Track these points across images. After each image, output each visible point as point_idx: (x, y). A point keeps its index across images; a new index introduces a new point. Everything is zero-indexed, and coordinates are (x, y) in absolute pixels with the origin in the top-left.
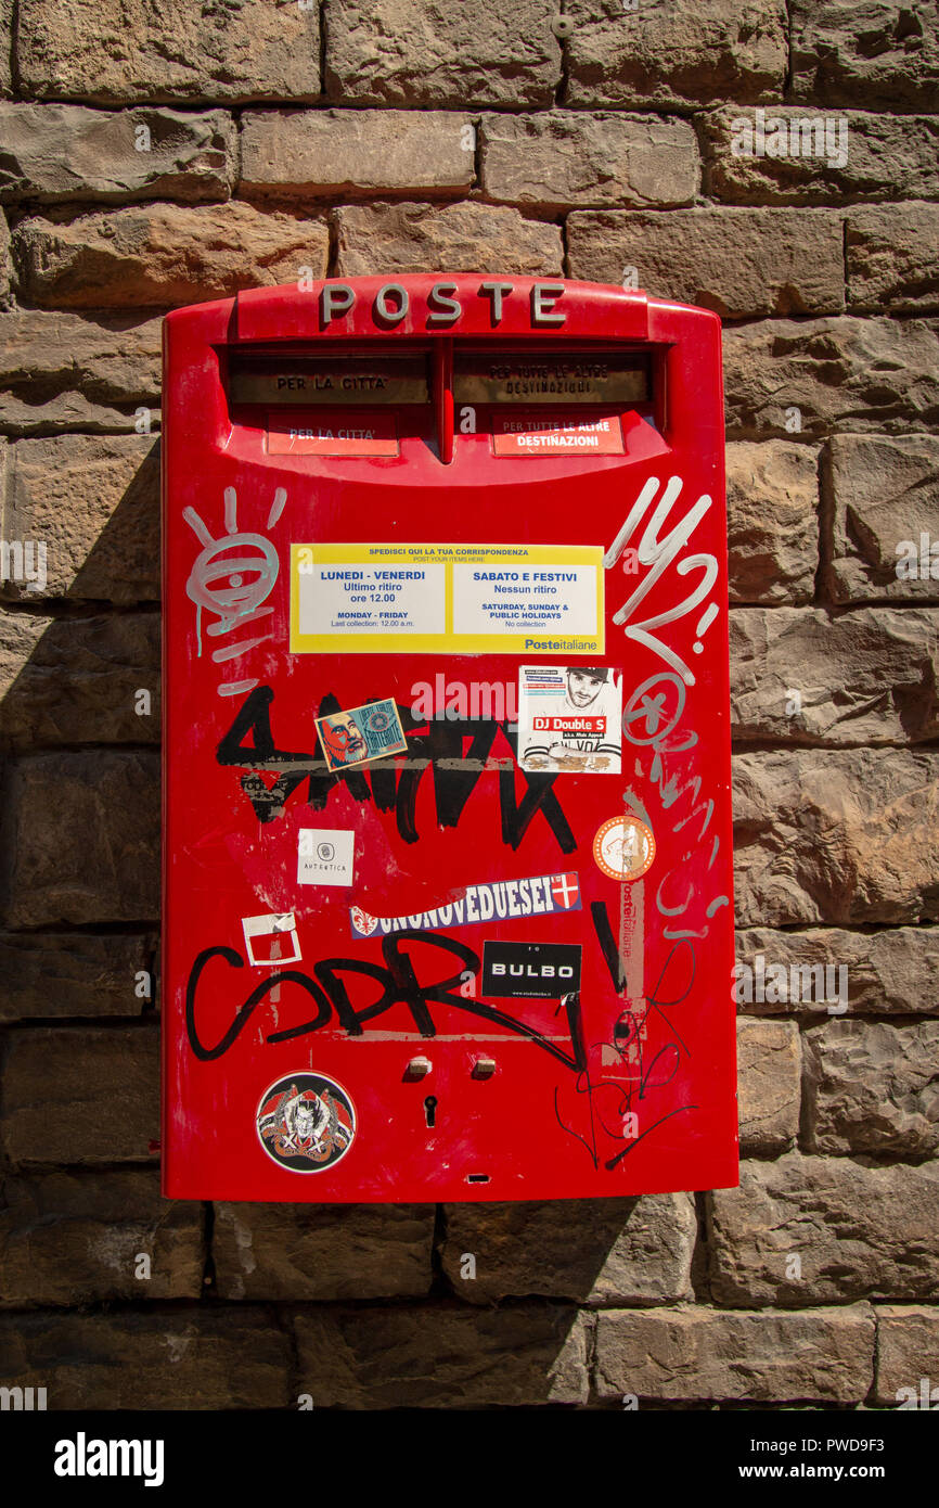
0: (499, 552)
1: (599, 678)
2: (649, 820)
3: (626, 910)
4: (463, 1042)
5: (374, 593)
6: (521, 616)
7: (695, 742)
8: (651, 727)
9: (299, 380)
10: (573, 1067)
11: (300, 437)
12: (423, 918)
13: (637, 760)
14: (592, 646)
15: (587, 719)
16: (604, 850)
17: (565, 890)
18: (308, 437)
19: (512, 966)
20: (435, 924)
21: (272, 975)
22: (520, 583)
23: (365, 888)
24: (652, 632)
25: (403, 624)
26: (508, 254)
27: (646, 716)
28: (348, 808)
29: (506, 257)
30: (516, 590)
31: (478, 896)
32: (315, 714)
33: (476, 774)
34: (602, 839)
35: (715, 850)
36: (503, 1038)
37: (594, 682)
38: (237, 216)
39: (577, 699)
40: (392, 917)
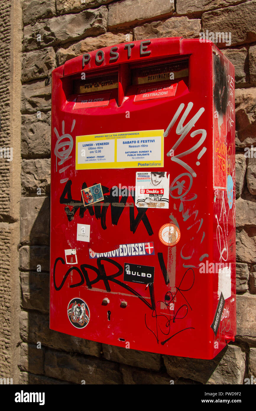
0: (130, 134)
1: (162, 175)
2: (178, 225)
3: (169, 256)
4: (118, 294)
5: (96, 150)
6: (137, 155)
7: (196, 198)
8: (179, 192)
9: (91, 85)
10: (151, 308)
11: (84, 103)
12: (108, 254)
13: (174, 204)
14: (159, 164)
15: (157, 190)
16: (162, 235)
17: (149, 248)
18: (85, 103)
19: (132, 272)
20: (111, 256)
21: (71, 267)
22: (137, 144)
23: (93, 243)
24: (180, 158)
25: (103, 160)
26: (182, 32)
27: (178, 188)
28: (89, 218)
29: (181, 34)
30: (135, 146)
31: (123, 248)
32: (81, 189)
33: (123, 208)
34: (162, 231)
35: (203, 237)
36: (130, 295)
37: (160, 177)
38: (107, 37)
39: (154, 183)
40: (99, 253)
